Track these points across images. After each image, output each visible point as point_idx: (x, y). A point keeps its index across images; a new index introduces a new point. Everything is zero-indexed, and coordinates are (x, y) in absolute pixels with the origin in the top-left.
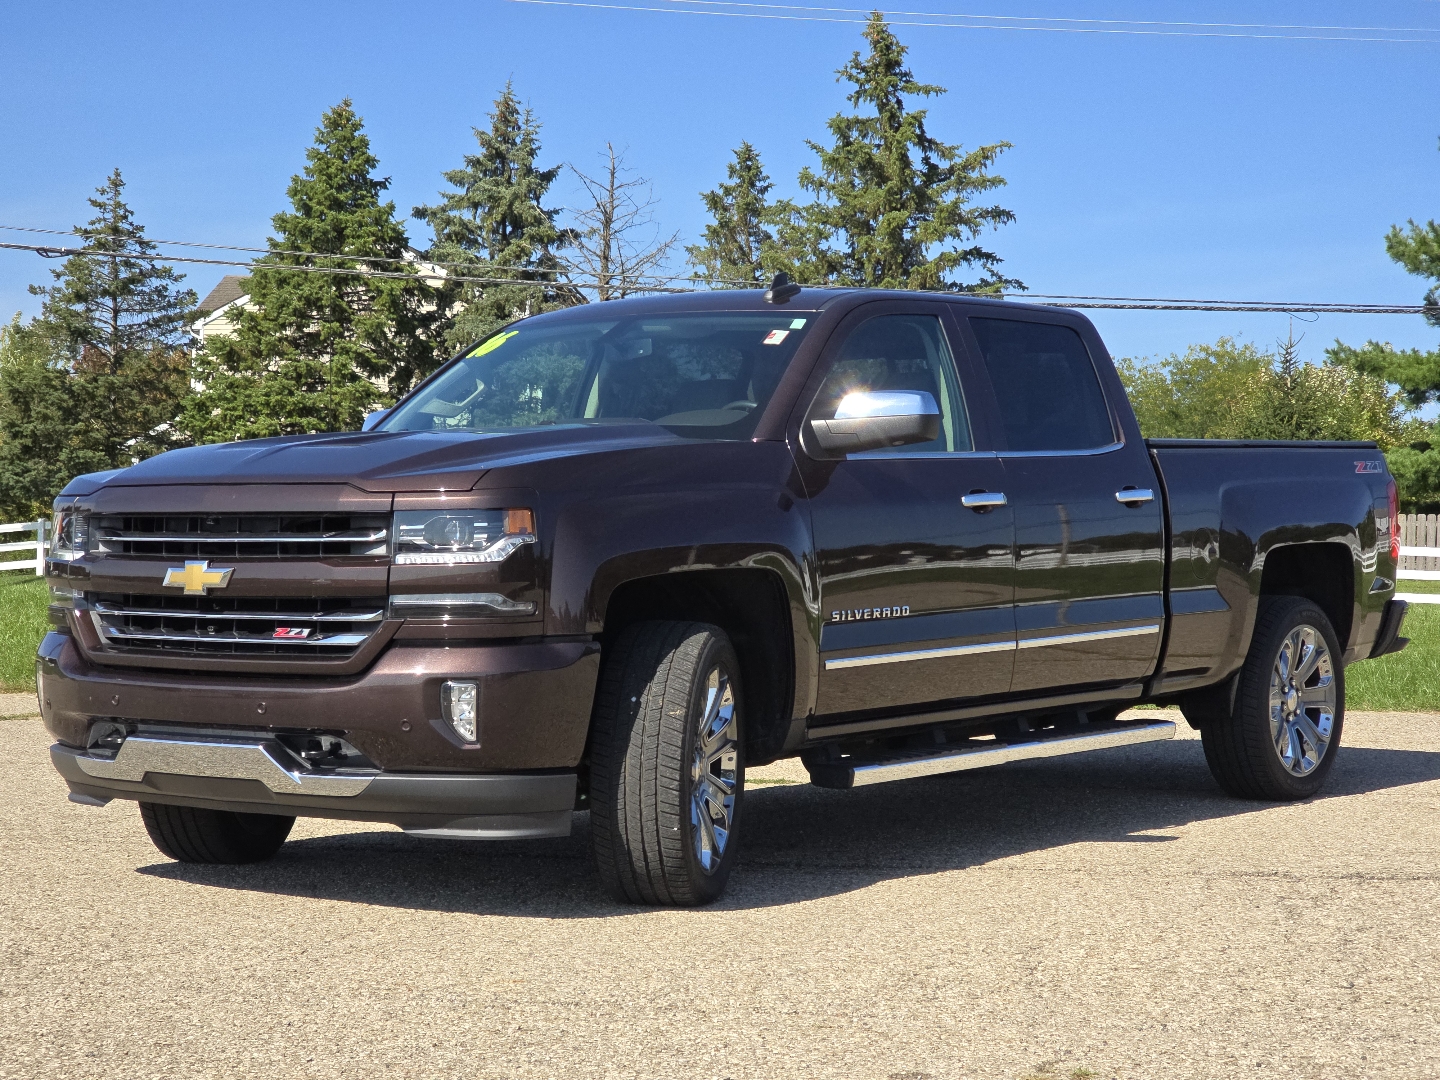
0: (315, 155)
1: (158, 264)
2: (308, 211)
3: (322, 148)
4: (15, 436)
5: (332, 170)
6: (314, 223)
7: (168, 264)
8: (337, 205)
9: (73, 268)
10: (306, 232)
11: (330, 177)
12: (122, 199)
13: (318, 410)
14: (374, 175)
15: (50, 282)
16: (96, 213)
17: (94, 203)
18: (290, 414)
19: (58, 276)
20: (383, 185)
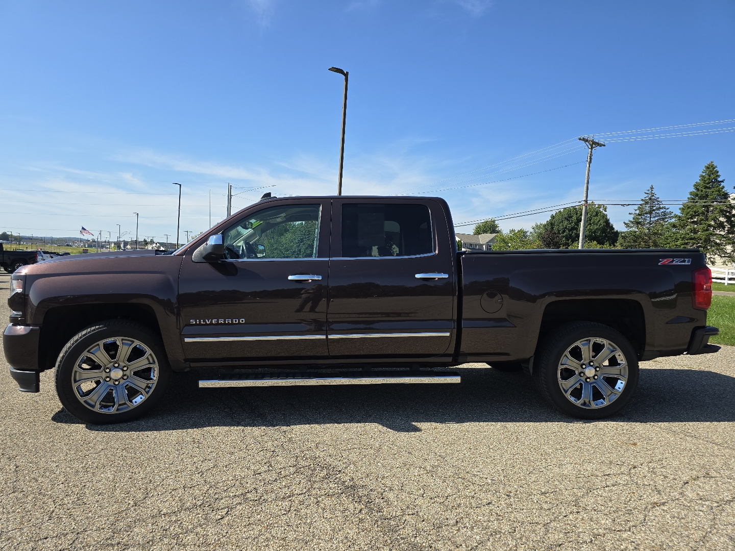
0: (702, 176)
1: (661, 206)
2: (698, 190)
3: (704, 174)
4: (622, 246)
5: (706, 179)
6: (699, 193)
7: (664, 206)
8: (706, 187)
9: (639, 208)
10: (697, 195)
11: (705, 181)
12: (653, 192)
13: (696, 239)
14: (720, 179)
15: (634, 212)
16: (646, 195)
17: (646, 193)
18: (687, 240)
19: (636, 210)
20: (722, 181)
